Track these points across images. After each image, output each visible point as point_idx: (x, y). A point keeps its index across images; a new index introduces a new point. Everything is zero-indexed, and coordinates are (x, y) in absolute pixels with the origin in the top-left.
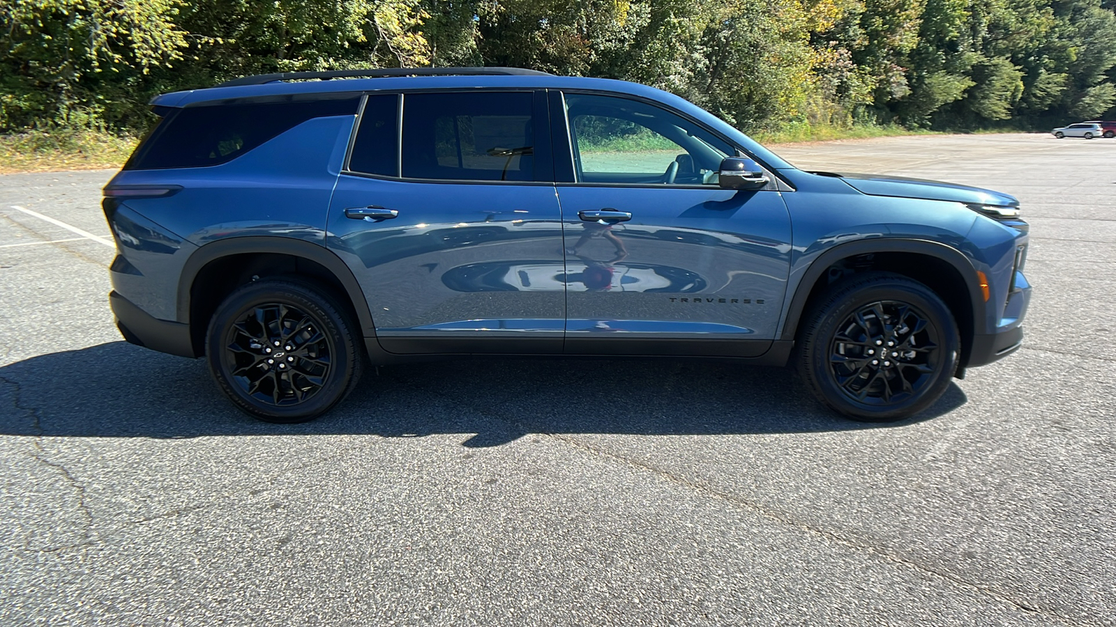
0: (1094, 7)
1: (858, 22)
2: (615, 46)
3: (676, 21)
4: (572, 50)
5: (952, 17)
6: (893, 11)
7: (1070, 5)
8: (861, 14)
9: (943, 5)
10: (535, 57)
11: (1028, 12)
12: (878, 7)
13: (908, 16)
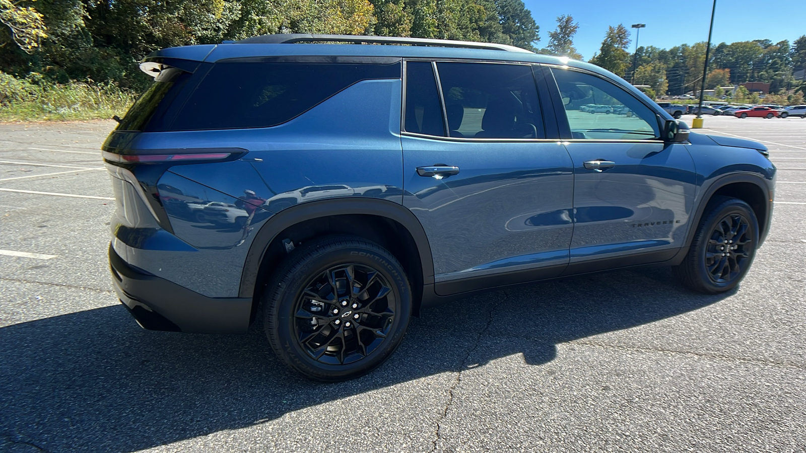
0: (499, 32)
1: (373, 30)
2: (211, 34)
3: (256, 18)
4: (175, 35)
5: (428, 31)
6: (394, 25)
7: (487, 30)
8: (374, 25)
9: (422, 23)
10: (140, 38)
11: (468, 32)
12: (385, 21)
13: (404, 29)
